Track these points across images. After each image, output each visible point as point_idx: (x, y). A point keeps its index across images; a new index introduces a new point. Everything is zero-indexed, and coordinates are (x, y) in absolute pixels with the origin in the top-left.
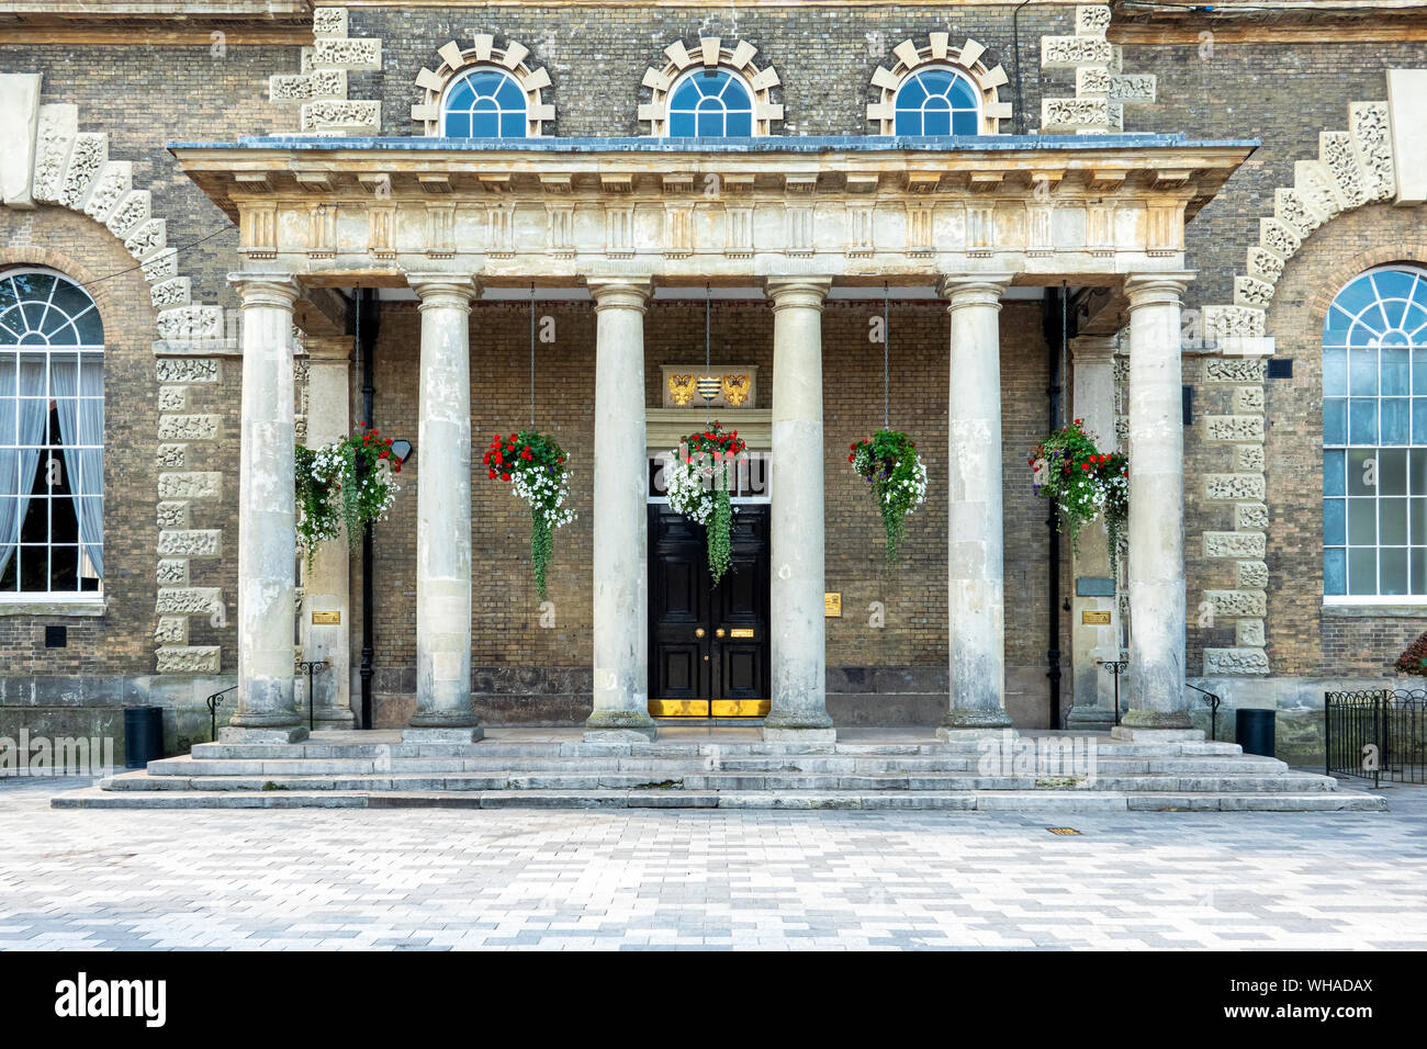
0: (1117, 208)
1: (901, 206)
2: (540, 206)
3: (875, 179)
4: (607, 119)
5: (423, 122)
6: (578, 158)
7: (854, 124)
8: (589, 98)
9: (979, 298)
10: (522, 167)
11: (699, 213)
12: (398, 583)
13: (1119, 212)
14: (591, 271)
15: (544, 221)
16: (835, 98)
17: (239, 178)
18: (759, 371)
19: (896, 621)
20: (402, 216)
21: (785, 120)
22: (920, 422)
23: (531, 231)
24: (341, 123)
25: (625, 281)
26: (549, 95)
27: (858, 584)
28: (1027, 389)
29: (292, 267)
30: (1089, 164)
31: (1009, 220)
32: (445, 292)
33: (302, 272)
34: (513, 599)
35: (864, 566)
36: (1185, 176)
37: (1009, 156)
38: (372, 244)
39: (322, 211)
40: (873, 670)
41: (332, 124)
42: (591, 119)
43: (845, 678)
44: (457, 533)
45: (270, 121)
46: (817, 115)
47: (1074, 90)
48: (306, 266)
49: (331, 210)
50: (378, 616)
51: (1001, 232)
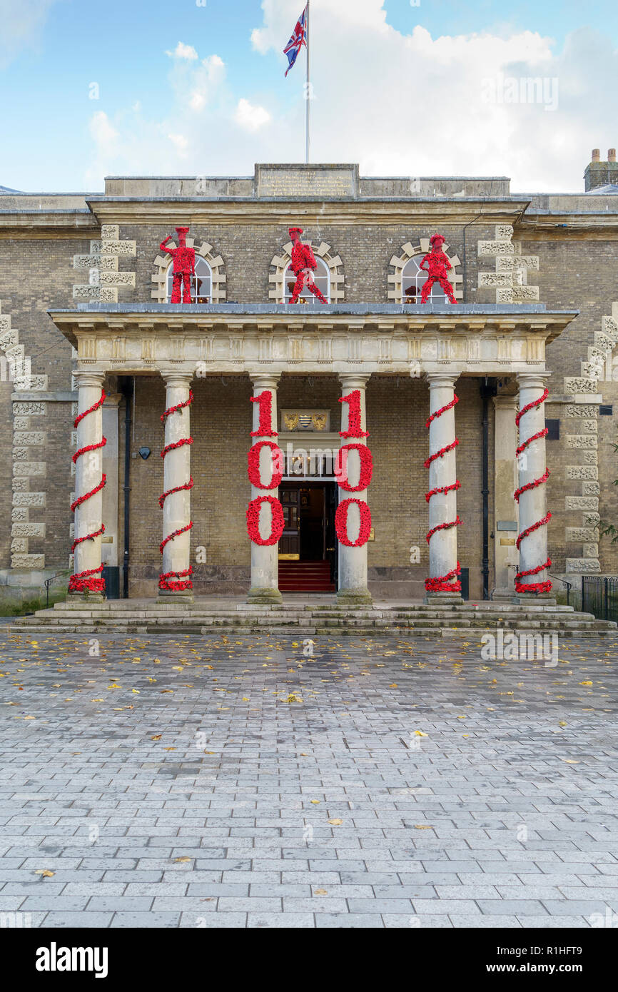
0: (512, 340)
1: (405, 338)
2: (227, 338)
3: (392, 327)
4: (252, 282)
5: (157, 283)
6: (246, 316)
7: (380, 285)
8: (243, 271)
9: (444, 384)
10: (220, 321)
11: (305, 341)
12: (142, 522)
13: (513, 342)
14: (251, 369)
15: (229, 345)
16: (371, 271)
17: (80, 326)
18: (331, 412)
19: (403, 543)
20: (158, 342)
21: (345, 283)
22: (416, 439)
23: (222, 350)
24: (115, 284)
25: (269, 375)
26: (223, 269)
27: (383, 523)
28: (471, 423)
29: (103, 367)
30: (497, 321)
31: (459, 346)
32: (178, 379)
33: (108, 370)
34: (203, 530)
35: (386, 514)
36: (544, 327)
37: (458, 317)
38: (143, 356)
39: (119, 340)
40: (391, 569)
41: (110, 284)
42: (245, 282)
43: (376, 572)
44: (184, 499)
45: (74, 278)
46: (362, 280)
47: (495, 268)
48: (111, 367)
49: (123, 340)
50: (132, 539)
51: (454, 351)
